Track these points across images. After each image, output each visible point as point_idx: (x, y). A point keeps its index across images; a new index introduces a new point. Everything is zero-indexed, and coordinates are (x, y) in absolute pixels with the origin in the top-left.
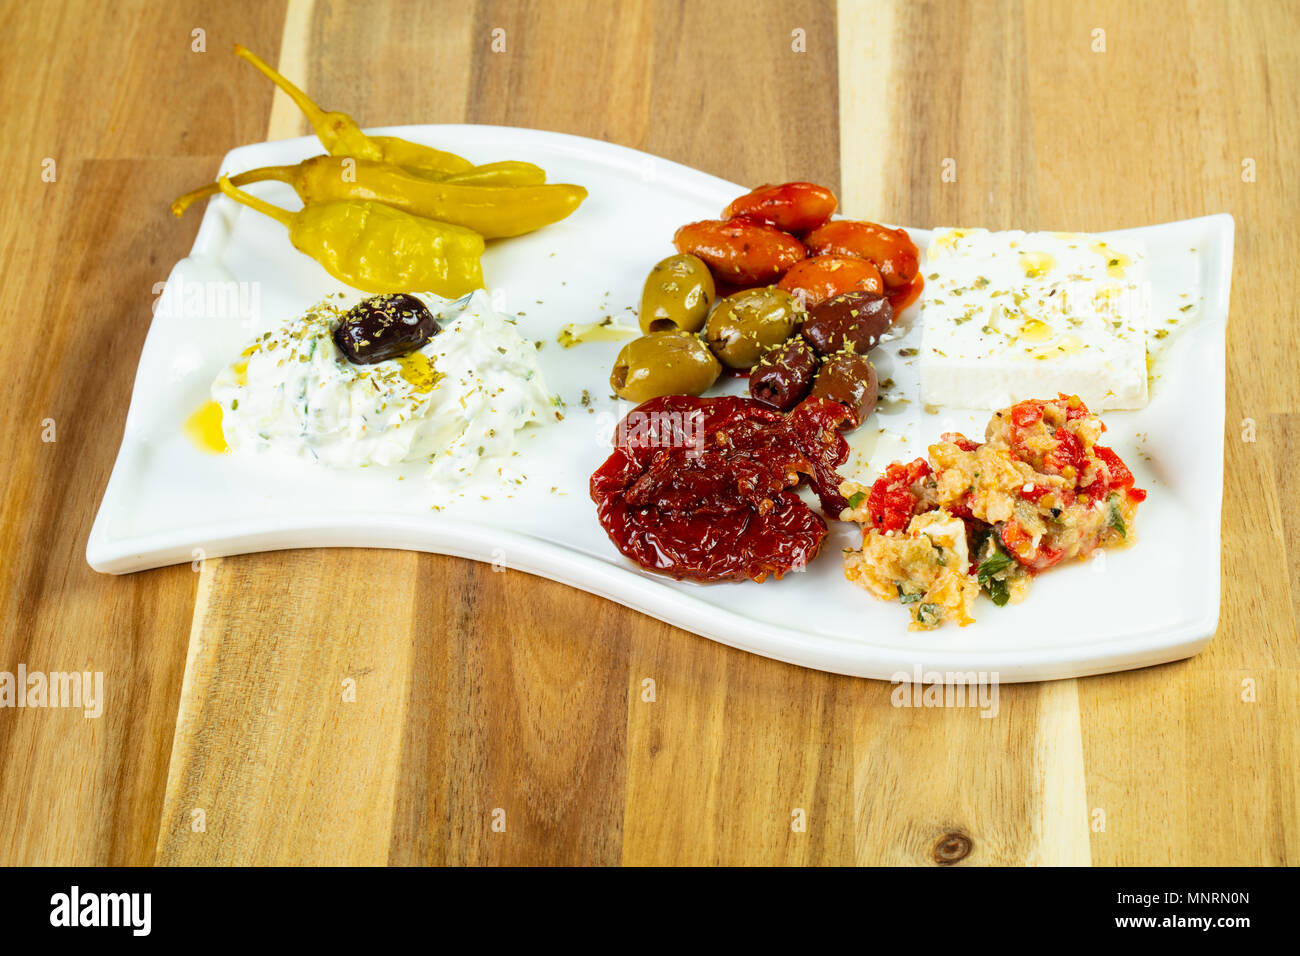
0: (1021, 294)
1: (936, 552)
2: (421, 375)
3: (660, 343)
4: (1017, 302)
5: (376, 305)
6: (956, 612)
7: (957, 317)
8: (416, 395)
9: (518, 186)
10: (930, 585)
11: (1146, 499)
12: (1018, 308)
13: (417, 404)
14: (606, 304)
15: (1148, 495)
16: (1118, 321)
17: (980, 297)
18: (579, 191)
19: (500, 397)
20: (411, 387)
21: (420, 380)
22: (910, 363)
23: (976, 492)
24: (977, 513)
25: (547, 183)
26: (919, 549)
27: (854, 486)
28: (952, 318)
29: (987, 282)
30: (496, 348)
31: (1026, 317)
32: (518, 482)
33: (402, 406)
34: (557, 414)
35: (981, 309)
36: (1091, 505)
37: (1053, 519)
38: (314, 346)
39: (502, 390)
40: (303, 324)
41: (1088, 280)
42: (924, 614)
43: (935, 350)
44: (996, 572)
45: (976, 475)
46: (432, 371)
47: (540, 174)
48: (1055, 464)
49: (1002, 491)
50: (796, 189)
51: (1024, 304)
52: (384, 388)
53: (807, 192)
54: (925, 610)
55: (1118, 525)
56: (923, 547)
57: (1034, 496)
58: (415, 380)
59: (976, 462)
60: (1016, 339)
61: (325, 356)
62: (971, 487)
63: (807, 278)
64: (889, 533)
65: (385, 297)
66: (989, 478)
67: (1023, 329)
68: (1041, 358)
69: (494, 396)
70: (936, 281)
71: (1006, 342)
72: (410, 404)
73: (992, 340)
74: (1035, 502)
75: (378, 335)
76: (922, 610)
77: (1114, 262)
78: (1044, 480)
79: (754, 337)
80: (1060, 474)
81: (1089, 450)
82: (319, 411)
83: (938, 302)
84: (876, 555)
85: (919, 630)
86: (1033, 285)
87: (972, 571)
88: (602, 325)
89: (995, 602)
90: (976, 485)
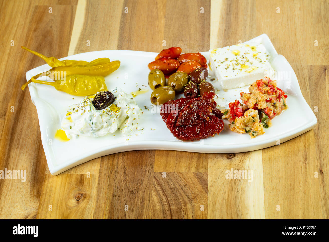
0: (237, 60)
1: (253, 119)
2: (115, 109)
3: (162, 90)
4: (237, 61)
5: (102, 94)
6: (261, 131)
7: (226, 68)
8: (116, 114)
9: (106, 63)
10: (252, 127)
11: (288, 97)
12: (238, 63)
13: (117, 116)
14: (137, 86)
15: (288, 96)
16: (261, 60)
17: (228, 63)
18: (119, 62)
19: (134, 110)
20: (114, 112)
21: (115, 110)
22: (215, 82)
23: (258, 103)
24: (259, 108)
25: (110, 61)
26: (249, 119)
27: (224, 110)
28: (224, 69)
29: (228, 59)
30: (130, 98)
31: (241, 64)
32: (142, 130)
33: (114, 117)
34: (142, 112)
35: (230, 65)
36: (280, 100)
37: (274, 105)
38: (90, 107)
39: (134, 108)
40: (83, 104)
41: (249, 53)
42: (254, 134)
43: (225, 76)
44: (265, 121)
45: (257, 99)
46: (117, 107)
47: (108, 60)
48: (271, 93)
49: (263, 101)
50: (173, 49)
51: (238, 61)
52: (110, 114)
53: (176, 49)
54: (254, 133)
55: (284, 105)
56: (250, 118)
57: (270, 101)
58: (114, 111)
59: (255, 96)
60: (241, 69)
61: (93, 110)
62: (256, 102)
63: (185, 68)
64: (240, 117)
65: (103, 92)
66: (260, 99)
67: (242, 67)
68: (250, 72)
69: (133, 110)
70: (216, 61)
71: (239, 71)
72: (115, 116)
73: (236, 71)
74: (270, 102)
75: (105, 101)
76: (253, 133)
77: (253, 48)
78: (271, 97)
79: (182, 83)
80: (273, 94)
81: (275, 88)
82: (96, 123)
83: (219, 66)
84: (239, 123)
85: (254, 138)
86: (238, 57)
87: (260, 122)
88: (139, 91)
89: (266, 128)
90: (257, 101)
